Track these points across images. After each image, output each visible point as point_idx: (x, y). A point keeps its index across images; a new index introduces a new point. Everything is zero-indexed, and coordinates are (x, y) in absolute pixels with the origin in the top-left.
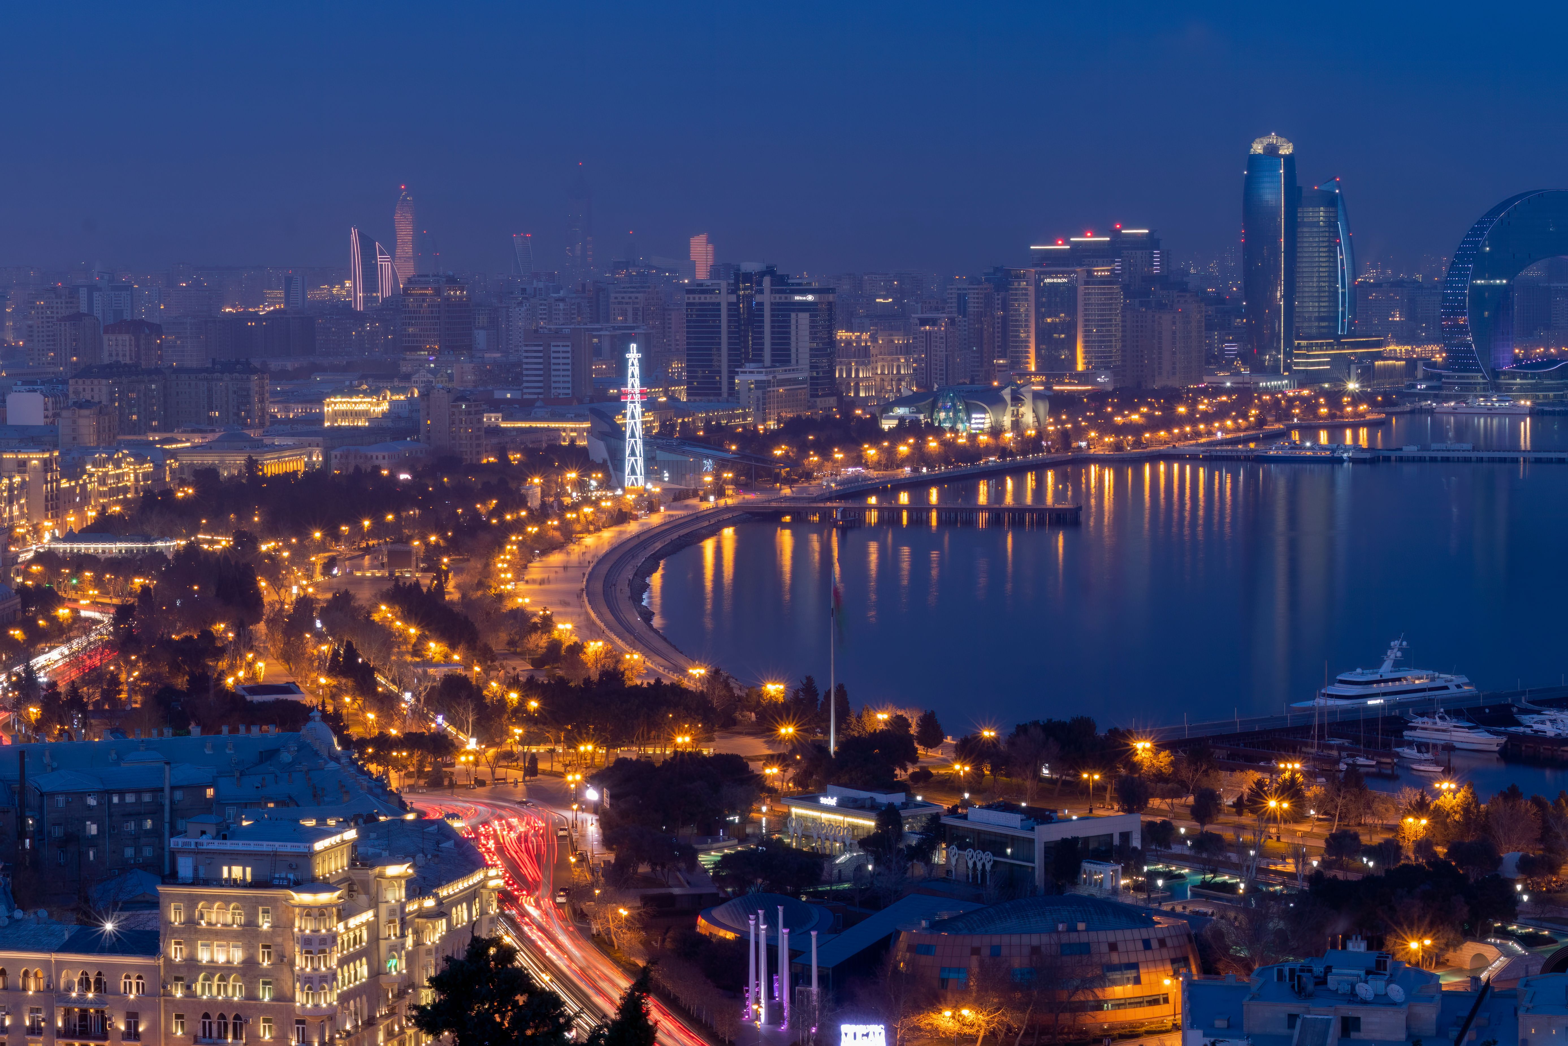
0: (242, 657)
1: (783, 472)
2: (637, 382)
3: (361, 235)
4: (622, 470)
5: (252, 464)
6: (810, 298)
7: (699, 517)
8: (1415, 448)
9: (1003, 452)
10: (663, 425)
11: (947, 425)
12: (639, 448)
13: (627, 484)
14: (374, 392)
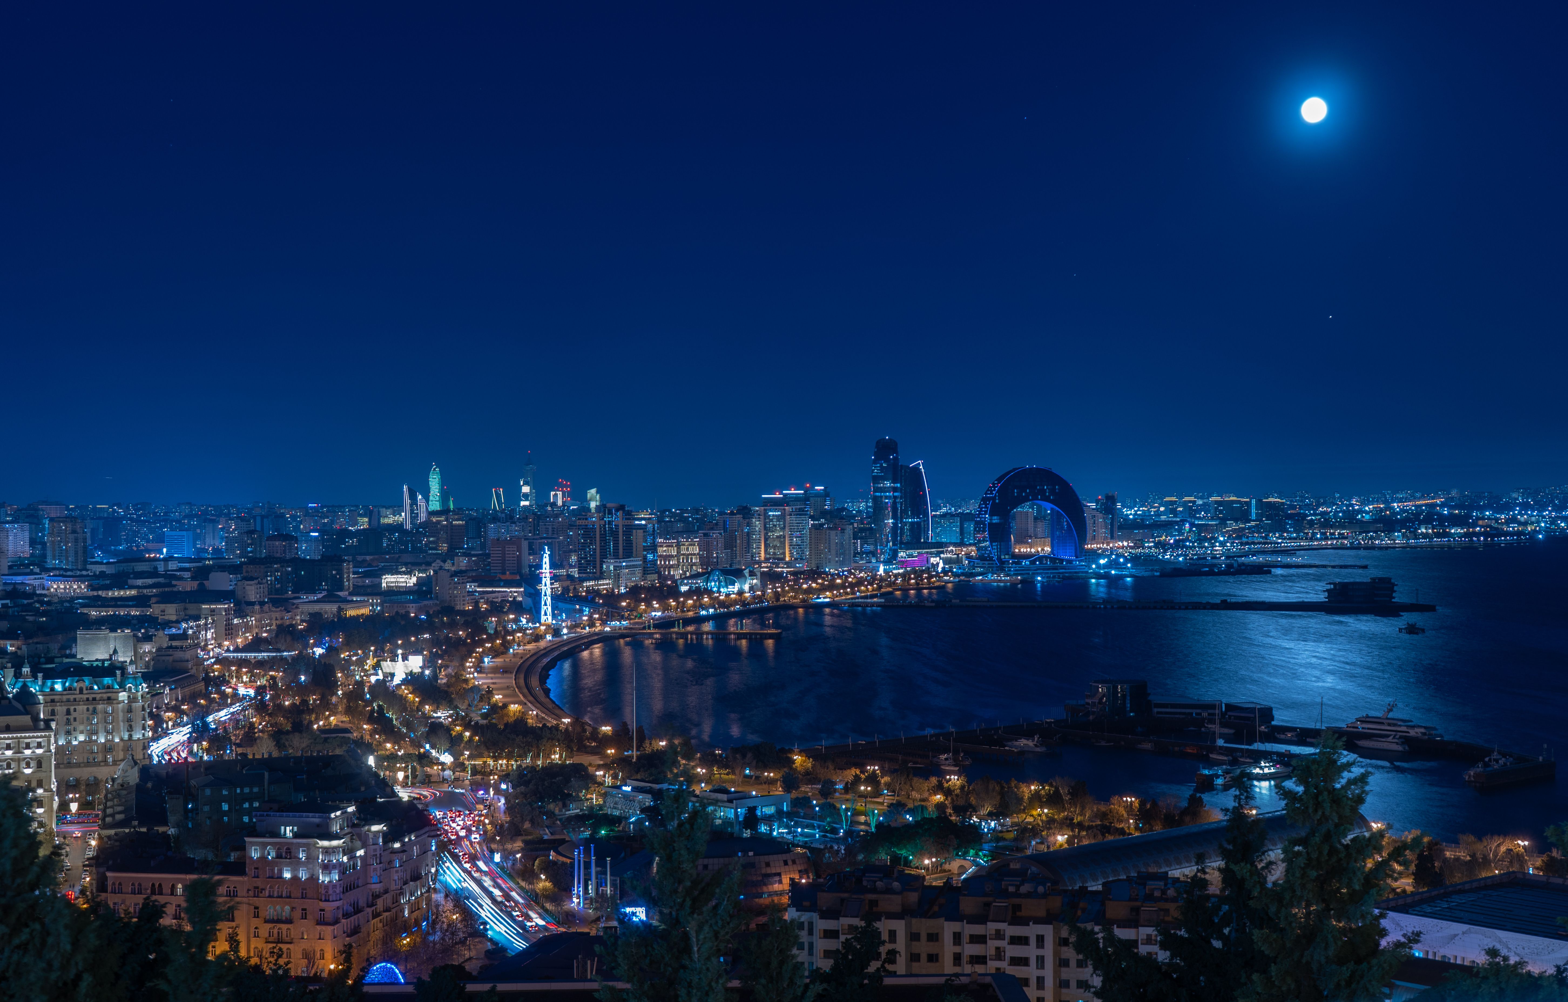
0: (324, 714)
1: (626, 614)
2: (548, 567)
3: (410, 490)
4: (540, 614)
5: (340, 609)
6: (643, 522)
7: (582, 637)
8: (958, 601)
9: (744, 603)
10: (563, 588)
11: (715, 589)
12: (549, 601)
13: (542, 621)
14: (409, 573)
